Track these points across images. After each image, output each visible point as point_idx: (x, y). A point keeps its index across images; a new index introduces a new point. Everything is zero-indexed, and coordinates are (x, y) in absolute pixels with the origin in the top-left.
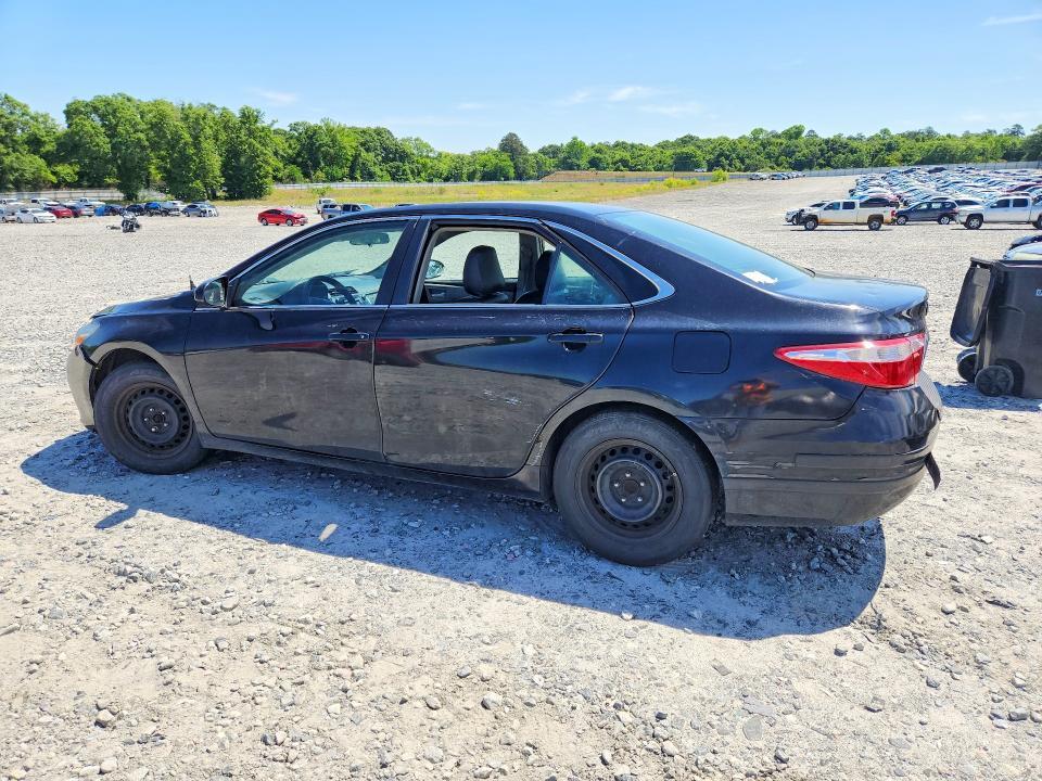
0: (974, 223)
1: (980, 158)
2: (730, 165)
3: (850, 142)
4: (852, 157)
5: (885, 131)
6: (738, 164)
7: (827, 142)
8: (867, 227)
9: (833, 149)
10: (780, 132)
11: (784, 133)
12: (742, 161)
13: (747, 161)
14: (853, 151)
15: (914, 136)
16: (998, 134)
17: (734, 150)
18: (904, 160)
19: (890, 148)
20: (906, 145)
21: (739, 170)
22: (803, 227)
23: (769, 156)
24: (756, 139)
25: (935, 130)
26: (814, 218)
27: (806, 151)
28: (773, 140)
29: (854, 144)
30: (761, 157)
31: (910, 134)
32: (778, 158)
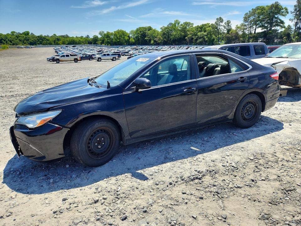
0: (100, 60)
1: (83, 43)
2: (7, 43)
3: (46, 37)
4: (48, 42)
5: (55, 35)
6: (10, 43)
7: (39, 37)
8: (74, 62)
9: (41, 39)
10: (21, 33)
11: (23, 33)
12: (11, 42)
13: (13, 42)
14: (48, 40)
15: (63, 36)
16: (84, 37)
17: (6, 38)
18: (64, 43)
19: (58, 40)
20: (62, 39)
21: (11, 45)
22: (55, 62)
23: (20, 41)
24: (13, 35)
25: (68, 35)
26: (58, 59)
27: (33, 39)
28: (20, 35)
29: (48, 38)
30: (18, 41)
31: (62, 36)
32: (24, 41)
